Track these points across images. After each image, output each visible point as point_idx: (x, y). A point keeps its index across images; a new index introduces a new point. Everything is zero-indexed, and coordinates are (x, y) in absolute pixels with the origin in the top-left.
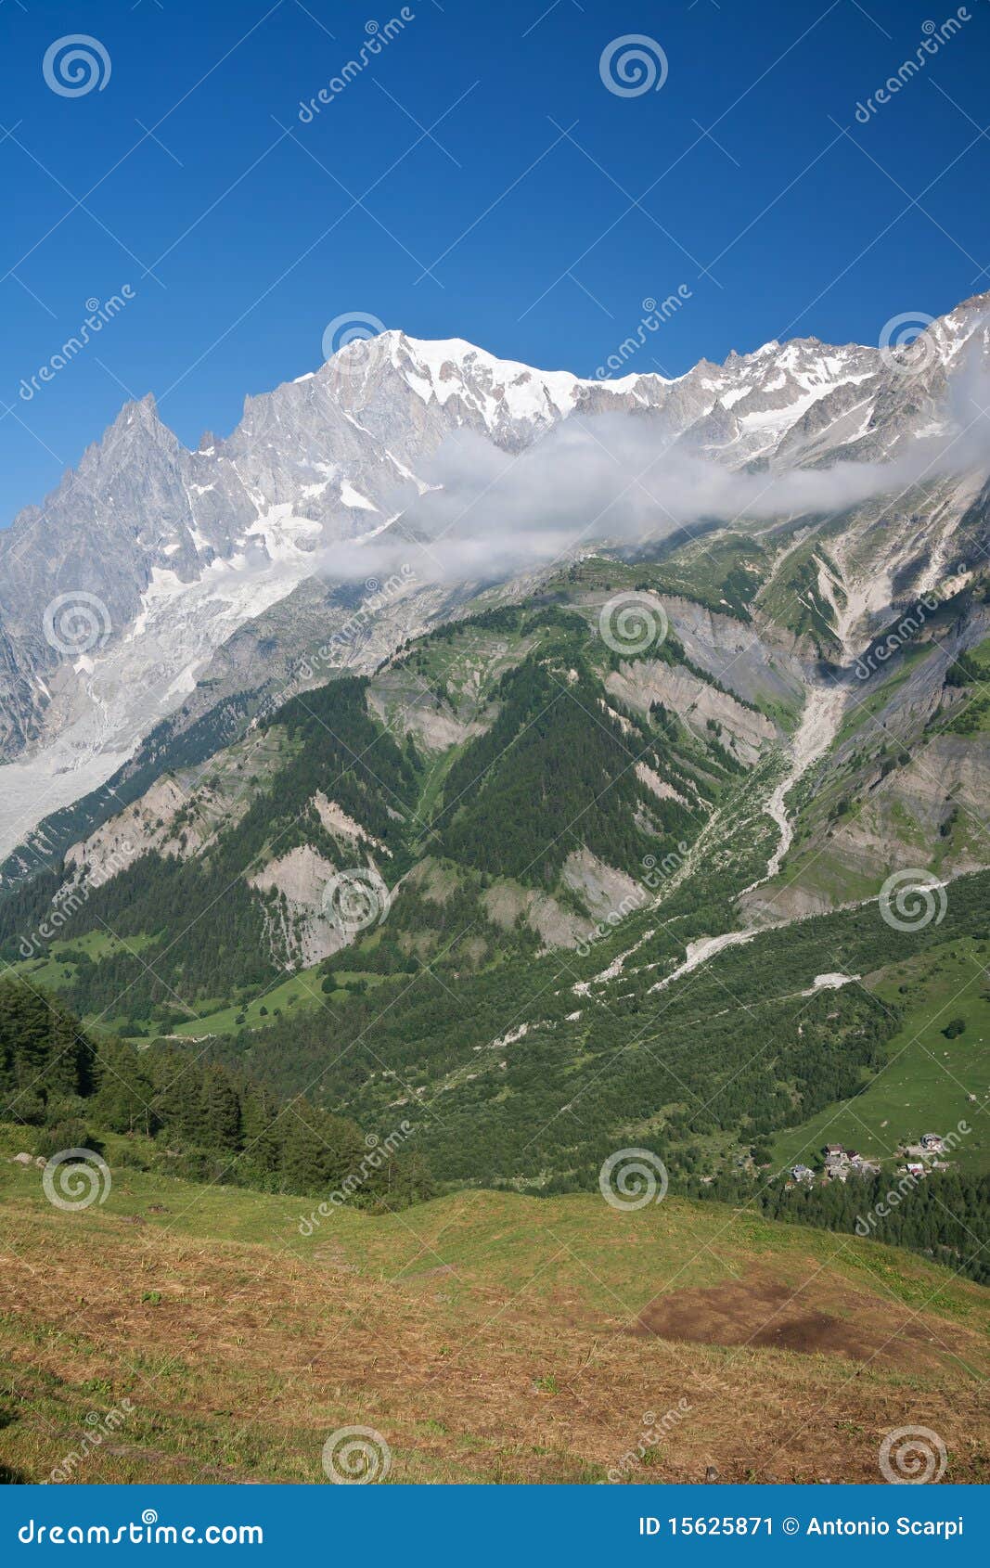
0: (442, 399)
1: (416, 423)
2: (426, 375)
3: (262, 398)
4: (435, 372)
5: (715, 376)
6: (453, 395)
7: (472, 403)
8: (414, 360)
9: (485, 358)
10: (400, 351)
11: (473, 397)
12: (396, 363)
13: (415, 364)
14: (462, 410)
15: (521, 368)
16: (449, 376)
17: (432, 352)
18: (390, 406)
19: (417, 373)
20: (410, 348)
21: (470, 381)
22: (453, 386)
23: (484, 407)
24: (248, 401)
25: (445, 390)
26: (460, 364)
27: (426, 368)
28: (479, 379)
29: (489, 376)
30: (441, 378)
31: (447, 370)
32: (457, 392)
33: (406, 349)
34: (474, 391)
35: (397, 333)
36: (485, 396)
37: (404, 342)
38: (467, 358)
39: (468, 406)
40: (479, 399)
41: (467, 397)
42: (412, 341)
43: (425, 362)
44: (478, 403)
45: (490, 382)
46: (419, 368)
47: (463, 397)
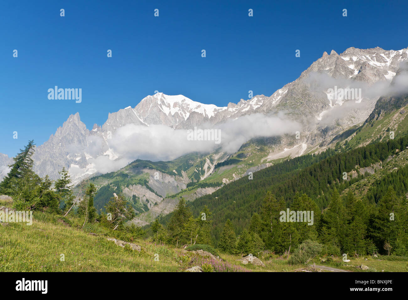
0: (173, 114)
1: (162, 121)
2: (169, 106)
3: (114, 114)
4: (172, 105)
5: (234, 107)
6: (176, 112)
7: (182, 115)
8: (165, 102)
9: (188, 101)
10: (161, 99)
11: (183, 113)
12: (159, 102)
13: (165, 103)
14: (179, 117)
15: (199, 104)
16: (176, 106)
17: (171, 99)
18: (155, 116)
19: (166, 106)
20: (164, 98)
21: (183, 108)
22: (177, 109)
23: (186, 116)
24: (109, 114)
25: (174, 111)
26: (180, 103)
27: (169, 104)
28: (185, 107)
29: (188, 106)
30: (173, 107)
31: (175, 105)
32: (177, 111)
33: (163, 98)
34: (183, 111)
35: (161, 94)
36: (187, 112)
37: (163, 96)
38: (183, 101)
39: (181, 116)
40: (184, 113)
41: (180, 113)
42: (165, 96)
43: (169, 102)
44: (184, 115)
45: (188, 108)
46: (167, 104)
47: (179, 113)
